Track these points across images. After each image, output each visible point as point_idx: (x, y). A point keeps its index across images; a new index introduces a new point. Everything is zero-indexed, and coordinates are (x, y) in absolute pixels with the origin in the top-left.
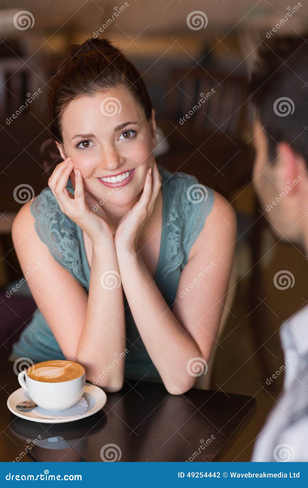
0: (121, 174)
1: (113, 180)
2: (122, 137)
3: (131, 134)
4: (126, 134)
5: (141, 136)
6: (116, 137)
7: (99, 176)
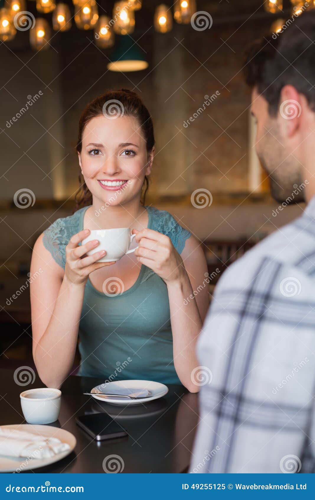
0: (116, 181)
1: (109, 184)
2: (124, 154)
3: (132, 154)
4: (128, 152)
5: (138, 158)
6: (120, 152)
7: (99, 179)
